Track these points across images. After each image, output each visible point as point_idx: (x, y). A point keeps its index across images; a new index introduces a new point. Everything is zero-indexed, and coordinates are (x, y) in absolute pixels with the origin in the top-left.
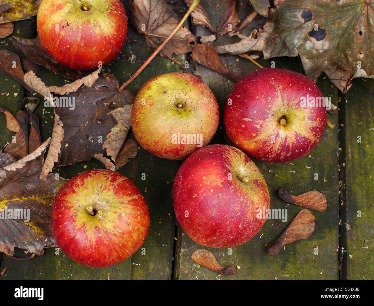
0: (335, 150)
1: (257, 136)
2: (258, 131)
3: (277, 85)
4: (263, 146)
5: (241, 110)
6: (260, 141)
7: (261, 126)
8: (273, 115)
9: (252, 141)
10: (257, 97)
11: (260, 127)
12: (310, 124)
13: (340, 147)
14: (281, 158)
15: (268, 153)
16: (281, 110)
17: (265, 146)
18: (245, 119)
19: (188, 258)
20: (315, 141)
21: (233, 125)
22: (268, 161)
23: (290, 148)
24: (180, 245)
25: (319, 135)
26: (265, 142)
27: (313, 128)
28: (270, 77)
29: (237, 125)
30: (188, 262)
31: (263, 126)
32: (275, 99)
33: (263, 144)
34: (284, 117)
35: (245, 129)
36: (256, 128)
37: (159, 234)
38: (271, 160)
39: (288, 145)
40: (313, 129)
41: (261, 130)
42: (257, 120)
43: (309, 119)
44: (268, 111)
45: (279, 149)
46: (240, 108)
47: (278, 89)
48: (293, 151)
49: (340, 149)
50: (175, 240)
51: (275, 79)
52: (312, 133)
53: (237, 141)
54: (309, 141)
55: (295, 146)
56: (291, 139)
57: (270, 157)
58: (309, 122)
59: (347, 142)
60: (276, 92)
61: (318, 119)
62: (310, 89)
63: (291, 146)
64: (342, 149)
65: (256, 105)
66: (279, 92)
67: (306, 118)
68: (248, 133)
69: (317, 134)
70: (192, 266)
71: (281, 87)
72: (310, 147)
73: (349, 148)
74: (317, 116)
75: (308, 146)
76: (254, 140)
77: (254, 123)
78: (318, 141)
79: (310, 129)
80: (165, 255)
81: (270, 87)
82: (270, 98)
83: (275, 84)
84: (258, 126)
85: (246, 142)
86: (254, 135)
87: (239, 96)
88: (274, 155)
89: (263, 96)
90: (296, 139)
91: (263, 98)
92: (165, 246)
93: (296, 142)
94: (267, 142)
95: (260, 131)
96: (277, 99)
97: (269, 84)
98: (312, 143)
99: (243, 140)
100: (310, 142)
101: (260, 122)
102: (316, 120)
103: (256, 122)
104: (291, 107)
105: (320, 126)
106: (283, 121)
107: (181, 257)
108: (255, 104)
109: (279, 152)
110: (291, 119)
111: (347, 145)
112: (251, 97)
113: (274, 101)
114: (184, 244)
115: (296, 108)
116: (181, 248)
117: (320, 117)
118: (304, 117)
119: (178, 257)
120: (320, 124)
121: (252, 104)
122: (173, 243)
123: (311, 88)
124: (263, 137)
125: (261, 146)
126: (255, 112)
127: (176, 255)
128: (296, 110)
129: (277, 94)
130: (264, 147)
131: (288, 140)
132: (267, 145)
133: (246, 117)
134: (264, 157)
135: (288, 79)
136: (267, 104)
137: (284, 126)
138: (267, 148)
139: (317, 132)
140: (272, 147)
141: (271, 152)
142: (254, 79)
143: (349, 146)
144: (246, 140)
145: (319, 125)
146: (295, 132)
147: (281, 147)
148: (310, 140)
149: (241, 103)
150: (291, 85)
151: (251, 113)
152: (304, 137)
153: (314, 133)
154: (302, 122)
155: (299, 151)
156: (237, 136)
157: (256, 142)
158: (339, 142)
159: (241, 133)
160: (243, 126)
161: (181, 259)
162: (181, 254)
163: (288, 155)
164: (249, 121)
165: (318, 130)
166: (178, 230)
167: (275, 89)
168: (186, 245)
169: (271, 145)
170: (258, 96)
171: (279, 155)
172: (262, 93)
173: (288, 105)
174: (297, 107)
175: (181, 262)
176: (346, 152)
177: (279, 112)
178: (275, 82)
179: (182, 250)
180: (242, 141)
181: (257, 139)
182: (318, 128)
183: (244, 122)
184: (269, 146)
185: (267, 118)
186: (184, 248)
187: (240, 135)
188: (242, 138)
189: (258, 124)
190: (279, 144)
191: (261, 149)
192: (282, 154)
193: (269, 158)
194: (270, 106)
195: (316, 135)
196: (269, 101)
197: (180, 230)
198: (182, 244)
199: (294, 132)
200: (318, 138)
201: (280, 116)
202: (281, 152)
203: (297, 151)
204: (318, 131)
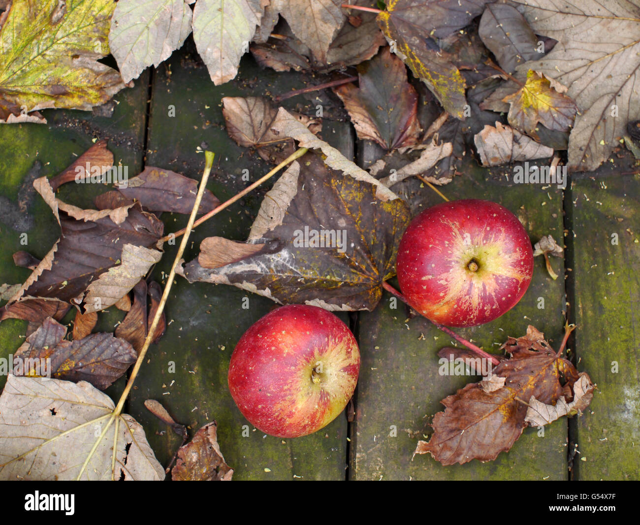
0: (561, 306)
1: (446, 295)
2: (445, 288)
3: (451, 223)
4: (458, 306)
5: (416, 269)
6: (451, 300)
7: (446, 280)
8: (457, 262)
9: (442, 304)
10: (431, 246)
11: (446, 283)
12: (509, 259)
13: (567, 301)
14: (487, 314)
15: (468, 312)
16: (466, 253)
17: (460, 304)
18: (424, 278)
19: (365, 465)
20: (524, 279)
21: (412, 291)
22: (472, 323)
23: (493, 298)
24: (355, 448)
25: (526, 269)
26: (459, 300)
27: (515, 263)
28: (439, 216)
29: (416, 289)
30: (366, 471)
31: (449, 280)
32: (454, 240)
33: (457, 303)
34: (474, 260)
35: (428, 290)
36: (442, 285)
37: (327, 436)
38: (475, 321)
39: (490, 295)
40: (517, 264)
41: (448, 286)
42: (439, 275)
43: (506, 253)
44: (449, 259)
45: (479, 304)
46: (414, 266)
47: (453, 227)
48: (499, 300)
49: (567, 304)
50: (348, 441)
51: (446, 216)
52: (516, 270)
53: (424, 310)
54: (514, 281)
55: (499, 293)
56: (490, 286)
57: (472, 317)
58: (507, 256)
59: (576, 294)
60: (452, 231)
61: (517, 249)
62: (495, 215)
63: (493, 294)
64: (570, 303)
65: (431, 256)
66: (456, 230)
67: (501, 252)
68: (434, 295)
69: (523, 269)
70: (371, 475)
71: (457, 224)
72: (519, 289)
73: (580, 302)
74: (516, 247)
75: (516, 288)
76: (445, 301)
77: (436, 280)
78: (528, 277)
79: (511, 265)
80: (335, 462)
81: (442, 228)
82: (447, 242)
83: (448, 223)
84: (443, 282)
85: (435, 307)
86: (442, 294)
87: (408, 252)
88: (476, 313)
89: (437, 242)
90: (497, 283)
91: (437, 245)
92: (335, 450)
93: (498, 287)
94: (461, 298)
95: (448, 288)
96: (456, 240)
97: (441, 224)
98: (521, 282)
99: (430, 306)
100: (518, 281)
101: (444, 276)
102: (515, 251)
103: (439, 277)
104: (477, 244)
105: (523, 258)
106: (473, 266)
107: (357, 464)
108: (429, 255)
109: (481, 307)
110: (482, 259)
111: (576, 298)
112: (423, 248)
113: (453, 244)
114: (360, 446)
115: (484, 244)
116: (356, 452)
117: (520, 246)
118: (499, 252)
119: (352, 464)
120: (523, 255)
121: (427, 256)
122: (345, 446)
123: (496, 213)
124: (454, 293)
125: (456, 306)
126: (433, 265)
127: (350, 462)
128: (485, 247)
129: (454, 234)
130: (460, 307)
131: (487, 288)
132: (462, 303)
133: (425, 275)
134: (465, 319)
135: (464, 210)
136: (445, 249)
137: (477, 271)
138: (464, 307)
139: (522, 266)
140: (470, 304)
141: (471, 310)
142: (420, 223)
143: (580, 299)
144: (434, 304)
145: (521, 257)
146: (494, 275)
147: (481, 299)
148: (516, 280)
149: (413, 259)
150: (468, 217)
151: (429, 268)
152: (507, 278)
153: (518, 269)
154: (497, 260)
155: (507, 298)
156: (422, 303)
157: (447, 303)
158: (566, 293)
159: (425, 297)
160: (425, 287)
161: (357, 467)
162: (357, 460)
163: (494, 307)
164: (429, 279)
165: (522, 263)
166: (352, 428)
167: (450, 229)
168: (363, 448)
169: (467, 301)
170: (432, 243)
171: (482, 311)
172: (435, 239)
173: (472, 242)
174: (485, 242)
175: (356, 471)
176: (576, 308)
177: (464, 256)
178: (447, 220)
179: (358, 455)
180: (430, 308)
181: (447, 298)
182: (521, 260)
183: (424, 283)
184: (465, 304)
185: (451, 268)
186: (360, 452)
187: (425, 301)
188: (429, 304)
189: (442, 279)
190: (477, 296)
191: (456, 310)
192: (485, 308)
193: (471, 319)
194: (449, 252)
195: (522, 271)
196: (447, 245)
197: (354, 428)
198: (358, 447)
199: (491, 276)
200: (527, 274)
201: (467, 260)
202: (483, 307)
203: (504, 299)
204: (524, 265)
